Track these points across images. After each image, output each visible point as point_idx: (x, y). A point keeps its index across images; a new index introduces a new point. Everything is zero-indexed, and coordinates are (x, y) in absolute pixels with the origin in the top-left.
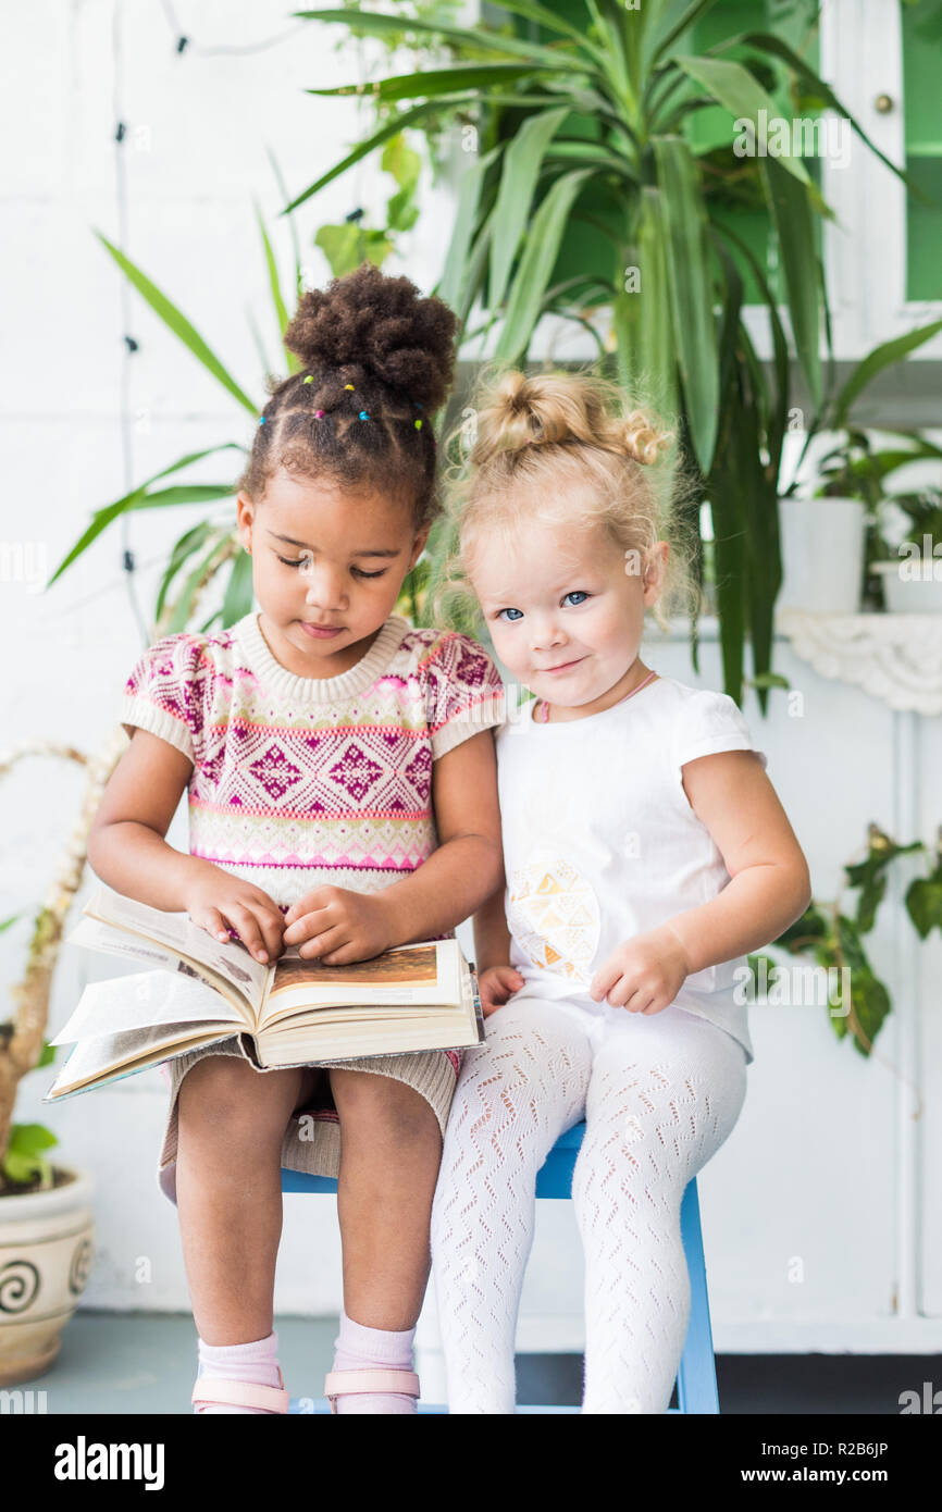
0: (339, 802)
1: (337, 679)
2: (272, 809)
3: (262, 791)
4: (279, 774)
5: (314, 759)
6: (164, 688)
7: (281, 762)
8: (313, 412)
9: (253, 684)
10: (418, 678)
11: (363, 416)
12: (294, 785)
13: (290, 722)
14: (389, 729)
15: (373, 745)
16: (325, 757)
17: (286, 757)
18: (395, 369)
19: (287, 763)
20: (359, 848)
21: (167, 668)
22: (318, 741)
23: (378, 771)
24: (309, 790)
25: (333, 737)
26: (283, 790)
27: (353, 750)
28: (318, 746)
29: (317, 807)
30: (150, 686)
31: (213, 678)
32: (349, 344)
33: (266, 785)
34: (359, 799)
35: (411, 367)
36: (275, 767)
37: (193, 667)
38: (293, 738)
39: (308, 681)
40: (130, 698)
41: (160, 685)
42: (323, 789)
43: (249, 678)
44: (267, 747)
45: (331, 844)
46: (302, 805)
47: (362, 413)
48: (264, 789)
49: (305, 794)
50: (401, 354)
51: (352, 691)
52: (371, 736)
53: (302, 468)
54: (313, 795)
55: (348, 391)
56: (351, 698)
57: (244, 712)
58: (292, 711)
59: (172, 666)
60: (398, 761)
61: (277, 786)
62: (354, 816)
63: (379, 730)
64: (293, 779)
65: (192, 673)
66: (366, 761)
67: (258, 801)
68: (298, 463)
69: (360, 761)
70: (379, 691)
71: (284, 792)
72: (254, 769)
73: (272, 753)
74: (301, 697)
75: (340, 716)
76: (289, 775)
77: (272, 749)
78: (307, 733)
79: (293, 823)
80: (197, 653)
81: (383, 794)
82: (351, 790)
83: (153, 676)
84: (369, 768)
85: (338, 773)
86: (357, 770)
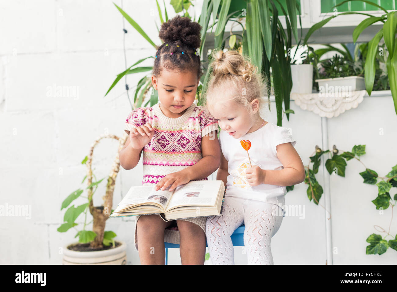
0: (179, 149)
1: (178, 118)
2: (162, 151)
3: (160, 146)
4: (164, 142)
5: (173, 138)
6: (136, 121)
8: (170, 53)
9: (158, 120)
10: (198, 118)
11: (183, 53)
12: (168, 145)
13: (167, 129)
14: (191, 130)
15: (188, 135)
16: (176, 138)
17: (166, 138)
18: (189, 40)
19: (166, 140)
20: (184, 160)
21: (136, 116)
22: (174, 134)
23: (189, 141)
25: (178, 133)
26: (165, 146)
27: (183, 136)
29: (174, 150)
30: (132, 121)
31: (148, 118)
32: (176, 35)
34: (184, 148)
35: (192, 40)
36: (163, 140)
37: (142, 115)
39: (171, 119)
40: (127, 124)
41: (135, 120)
42: (175, 146)
43: (156, 118)
44: (161, 135)
45: (177, 160)
46: (170, 150)
47: (183, 52)
49: (171, 147)
50: (189, 36)
51: (182, 121)
52: (187, 132)
53: (170, 68)
54: (173, 148)
55: (178, 47)
56: (182, 123)
57: (155, 126)
58: (167, 126)
59: (137, 116)
60: (194, 138)
61: (164, 145)
62: (183, 153)
63: (189, 131)
64: (167, 143)
65: (142, 117)
66: (186, 138)
67: (159, 149)
68: (168, 66)
69: (184, 139)
70: (189, 121)
71: (165, 147)
72: (158, 141)
74: (169, 123)
75: (179, 128)
77: (162, 136)
78: (171, 132)
79: (168, 155)
80: (144, 112)
81: (190, 147)
82: (182, 146)
83: (133, 118)
84: (187, 140)
85: (179, 142)
86: (184, 141)
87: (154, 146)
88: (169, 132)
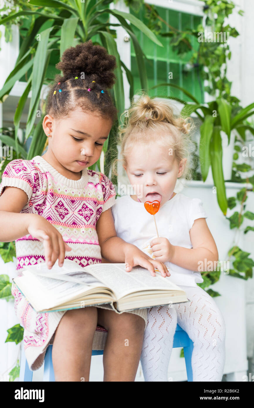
0: (81, 222)
2: (61, 223)
3: (58, 216)
4: (62, 211)
5: (73, 207)
7: (62, 207)
8: (86, 89)
9: (52, 178)
10: (100, 185)
11: (103, 92)
12: (67, 215)
14: (94, 199)
15: (90, 204)
16: (76, 207)
17: (64, 205)
19: (64, 207)
22: (75, 201)
23: (93, 212)
24: (71, 218)
25: (79, 201)
26: (64, 217)
27: (84, 205)
28: (75, 203)
29: (74, 223)
31: (42, 174)
33: (59, 214)
34: (88, 221)
38: (67, 199)
40: (7, 178)
43: (51, 176)
44: (58, 201)
46: (69, 223)
51: (83, 186)
52: (89, 201)
54: (73, 219)
55: (94, 83)
56: (83, 188)
58: (66, 189)
61: (62, 215)
62: (86, 227)
63: (91, 199)
64: (66, 213)
66: (89, 209)
67: (57, 219)
68: (85, 106)
69: (87, 209)
70: (89, 187)
72: (55, 208)
73: (60, 203)
75: (81, 194)
76: (65, 211)
77: (60, 202)
78: (71, 198)
79: (67, 228)
81: (93, 220)
82: (85, 218)
84: (90, 211)
85: (81, 212)
86: (86, 211)
87: (51, 214)
88: (68, 197)
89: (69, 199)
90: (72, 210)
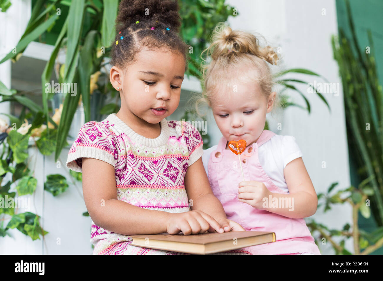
0: (168, 183)
5: (157, 168)
7: (145, 169)
9: (129, 140)
12: (153, 177)
13: (146, 155)
15: (174, 162)
16: (161, 167)
17: (147, 168)
19: (148, 170)
21: (99, 134)
22: (157, 161)
23: (178, 171)
24: (158, 180)
25: (163, 159)
26: (151, 178)
27: (169, 164)
28: (158, 163)
31: (117, 137)
33: (145, 176)
34: (174, 182)
38: (148, 161)
39: (149, 139)
42: (161, 179)
43: (127, 137)
47: (168, 28)
48: (145, 177)
52: (173, 158)
55: (157, 23)
58: (146, 151)
59: (101, 134)
61: (149, 176)
64: (152, 175)
66: (174, 167)
67: (143, 182)
69: (172, 168)
72: (139, 170)
76: (150, 173)
77: (142, 164)
78: (153, 159)
81: (181, 179)
82: (171, 179)
84: (175, 170)
85: (166, 173)
86: (172, 171)
87: (134, 178)
88: (149, 159)
89: (150, 161)
90: (157, 171)
